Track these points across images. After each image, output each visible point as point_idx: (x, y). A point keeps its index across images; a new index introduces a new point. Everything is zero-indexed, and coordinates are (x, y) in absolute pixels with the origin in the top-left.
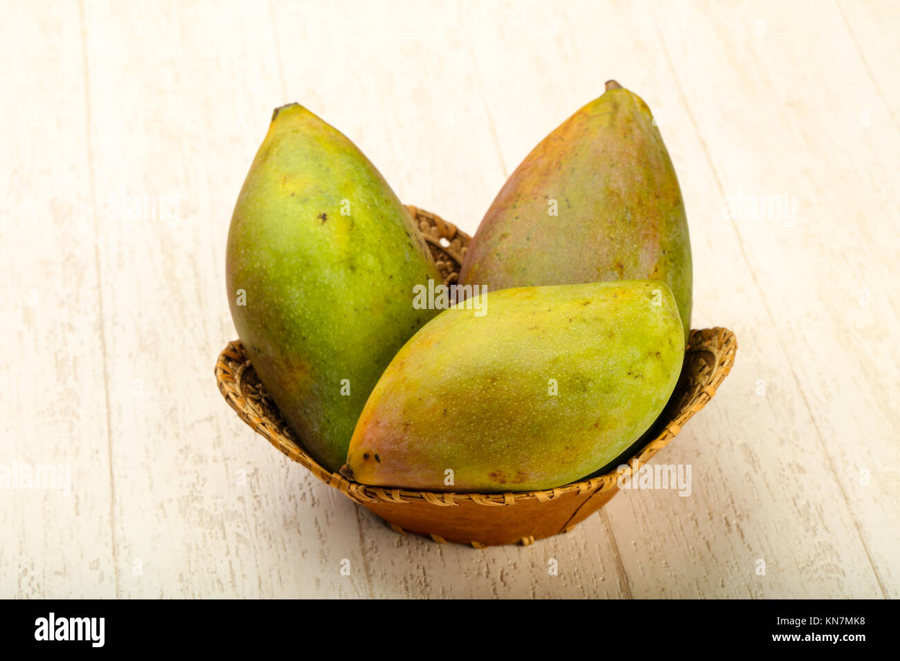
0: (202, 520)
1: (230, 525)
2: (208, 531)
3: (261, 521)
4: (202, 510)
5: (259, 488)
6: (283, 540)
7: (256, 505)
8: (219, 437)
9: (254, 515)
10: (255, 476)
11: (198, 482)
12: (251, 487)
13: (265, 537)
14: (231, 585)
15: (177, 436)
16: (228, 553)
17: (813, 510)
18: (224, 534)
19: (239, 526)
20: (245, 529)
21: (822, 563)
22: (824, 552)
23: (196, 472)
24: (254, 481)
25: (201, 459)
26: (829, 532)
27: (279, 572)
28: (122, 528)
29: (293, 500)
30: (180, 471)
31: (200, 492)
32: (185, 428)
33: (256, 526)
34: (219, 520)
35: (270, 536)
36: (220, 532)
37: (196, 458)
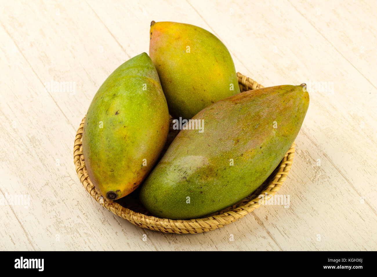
0: (67, 231)
1: (80, 230)
2: (72, 235)
3: (92, 224)
4: (65, 226)
5: (83, 209)
6: (105, 230)
7: (86, 218)
8: (55, 191)
9: (88, 222)
10: (79, 204)
11: (58, 215)
12: (80, 210)
13: (97, 231)
15: (37, 195)
16: (86, 243)
17: (305, 154)
19: (84, 229)
21: (319, 176)
22: (318, 171)
23: (54, 210)
24: (80, 207)
25: (53, 204)
26: (315, 161)
27: (111, 245)
28: (37, 245)
29: (100, 211)
30: (47, 212)
31: (60, 219)
32: (39, 191)
33: (91, 227)
34: (74, 229)
35: (99, 230)
36: (78, 234)
37: (51, 204)
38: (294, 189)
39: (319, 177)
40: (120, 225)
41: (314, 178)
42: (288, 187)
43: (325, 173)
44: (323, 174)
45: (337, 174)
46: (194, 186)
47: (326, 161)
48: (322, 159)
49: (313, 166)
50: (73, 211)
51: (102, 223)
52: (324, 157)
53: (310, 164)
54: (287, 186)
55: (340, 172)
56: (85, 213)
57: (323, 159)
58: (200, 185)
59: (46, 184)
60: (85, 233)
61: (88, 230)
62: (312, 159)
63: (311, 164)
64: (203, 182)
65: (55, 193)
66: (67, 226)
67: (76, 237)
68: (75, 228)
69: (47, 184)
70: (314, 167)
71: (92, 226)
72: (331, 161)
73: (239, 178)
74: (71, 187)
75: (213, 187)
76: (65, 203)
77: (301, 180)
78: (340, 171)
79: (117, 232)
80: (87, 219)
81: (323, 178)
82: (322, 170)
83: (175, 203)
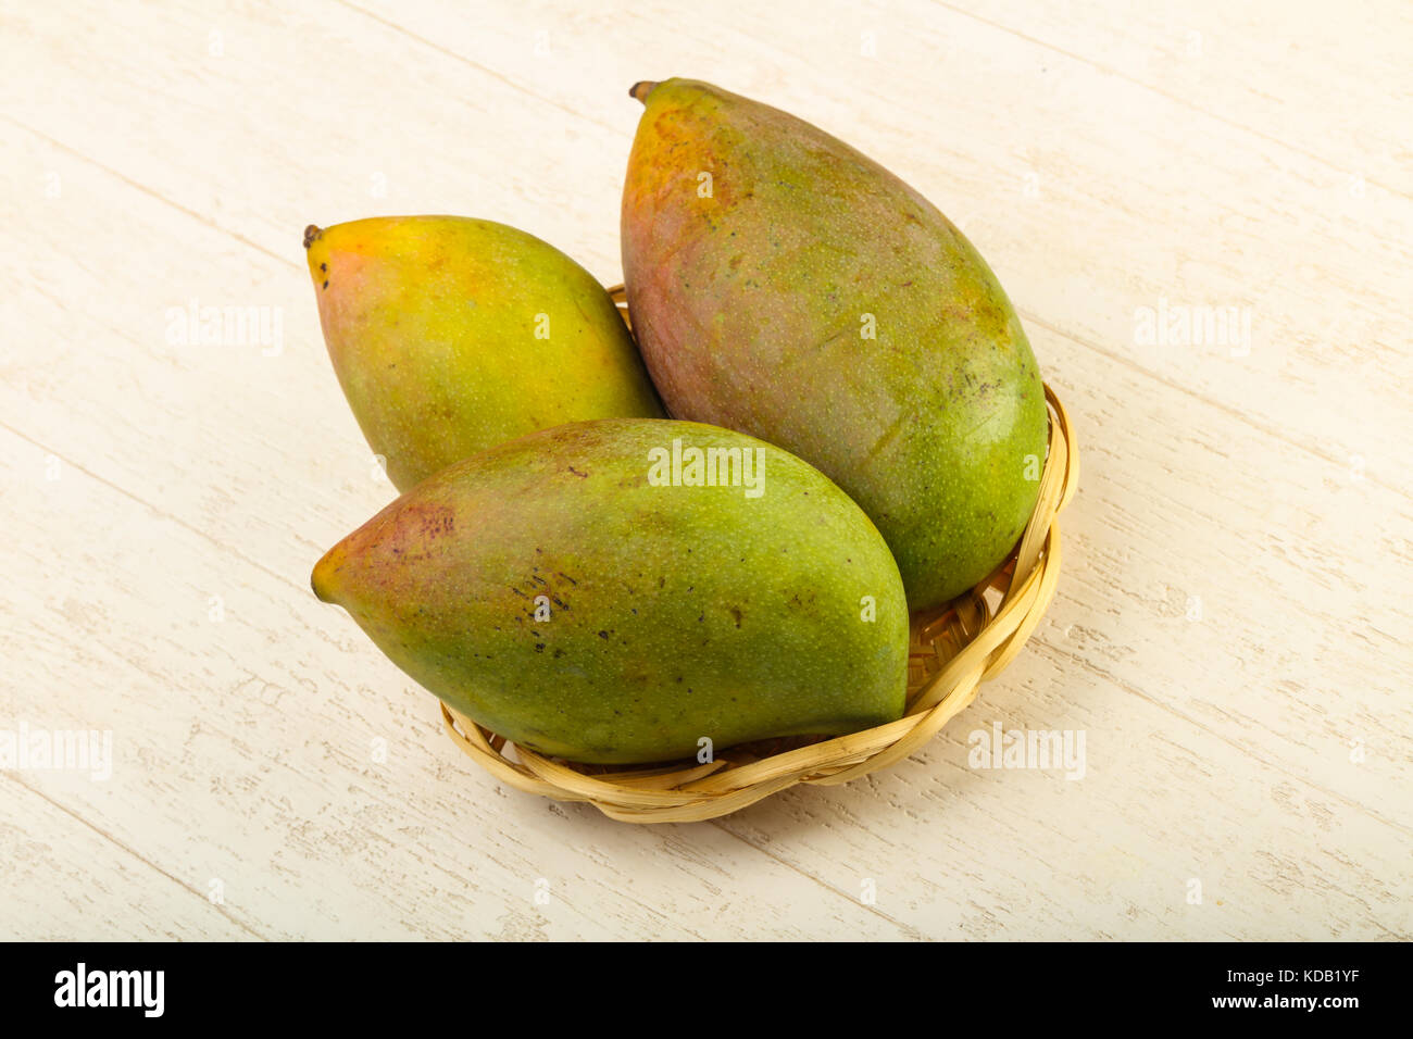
0: (340, 845)
1: (381, 827)
2: (365, 853)
4: (325, 833)
5: (355, 761)
6: (459, 796)
7: (378, 782)
8: (234, 741)
9: (390, 795)
10: (333, 752)
11: (284, 811)
12: (344, 766)
13: (435, 809)
14: (470, 889)
15: (186, 777)
16: (420, 859)
18: (387, 841)
19: (391, 820)
20: (402, 818)
23: (263, 800)
24: (341, 758)
25: (251, 783)
27: (501, 833)
28: (269, 926)
29: (410, 745)
30: (244, 813)
31: (297, 818)
32: (183, 762)
33: (409, 804)
34: (361, 830)
35: (438, 803)
36: (381, 844)
37: (243, 785)
50: (325, 781)
68: (363, 828)
69: (197, 730)
74: (278, 710)
76: (286, 765)
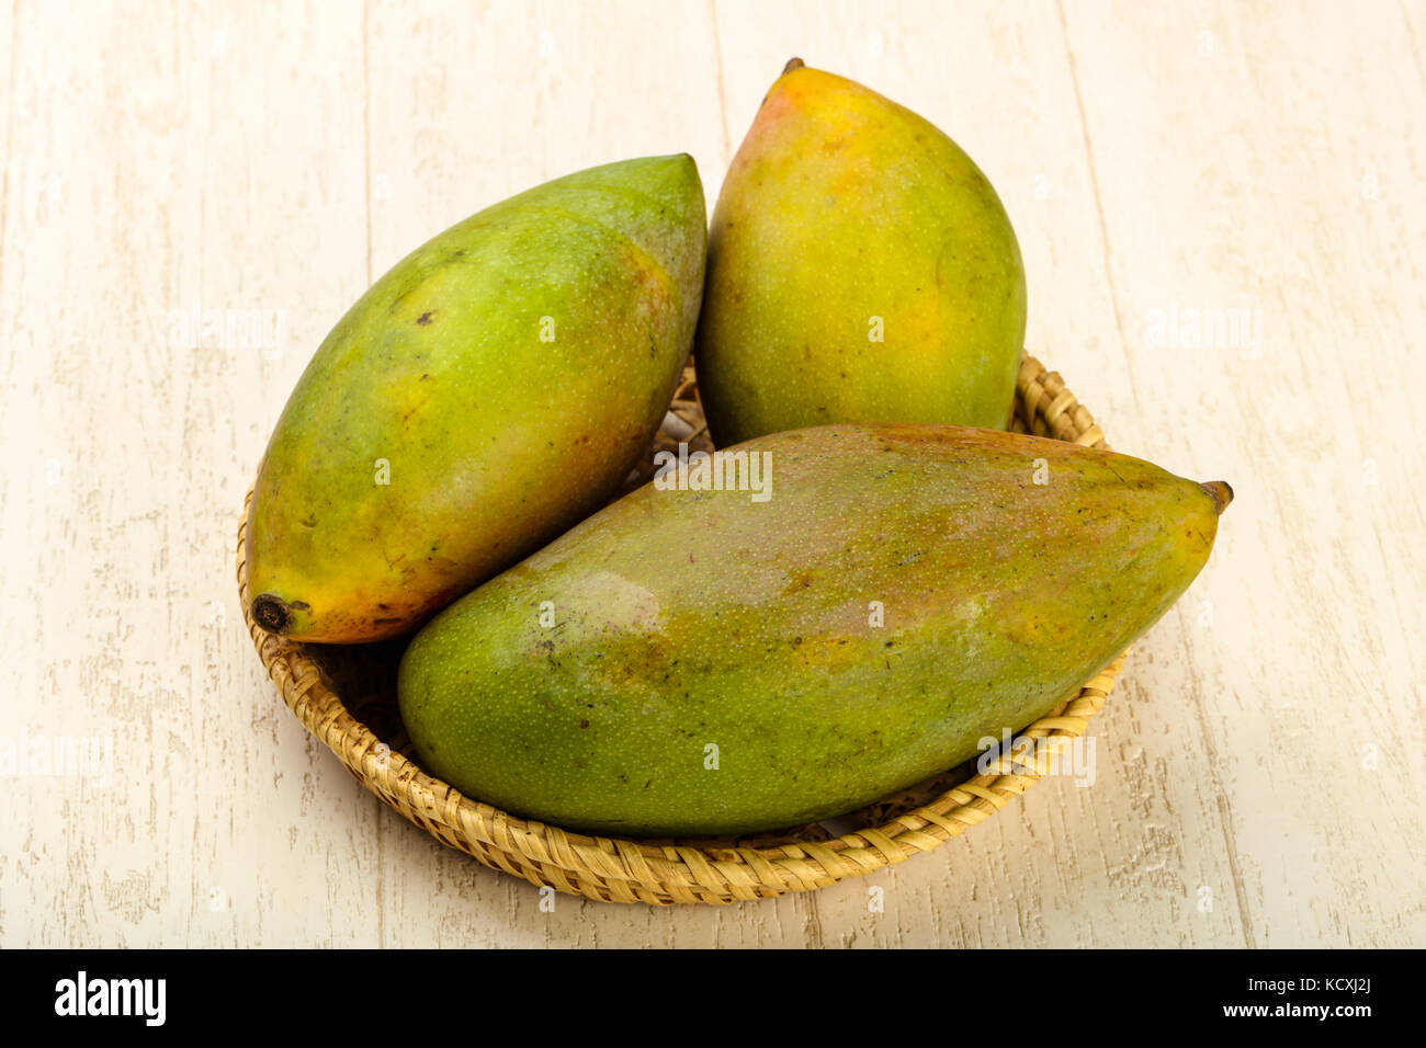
38: (1025, 880)
39: (1150, 873)
40: (312, 753)
41: (1126, 872)
42: (1006, 865)
43: (1181, 867)
44: (1171, 870)
45: (1223, 891)
46: (565, 690)
47: (1210, 825)
48: (1201, 812)
49: (1151, 826)
51: (253, 722)
52: (1211, 809)
53: (1145, 814)
54: (1004, 858)
55: (1237, 886)
56: (215, 666)
57: (1204, 814)
58: (591, 695)
59: (152, 515)
60: (171, 733)
61: (189, 725)
62: (1165, 797)
63: (1148, 816)
64: (605, 689)
65: (159, 558)
66: (125, 683)
67: (132, 737)
70: (1152, 830)
71: (211, 719)
72: (1230, 836)
73: (751, 724)
75: (635, 720)
77: (1073, 857)
78: (1243, 884)
79: (281, 776)
80: (208, 689)
81: (1160, 882)
82: (1178, 851)
83: (481, 730)
